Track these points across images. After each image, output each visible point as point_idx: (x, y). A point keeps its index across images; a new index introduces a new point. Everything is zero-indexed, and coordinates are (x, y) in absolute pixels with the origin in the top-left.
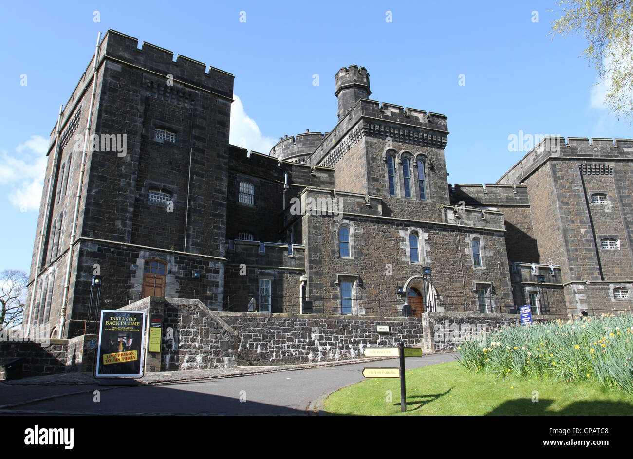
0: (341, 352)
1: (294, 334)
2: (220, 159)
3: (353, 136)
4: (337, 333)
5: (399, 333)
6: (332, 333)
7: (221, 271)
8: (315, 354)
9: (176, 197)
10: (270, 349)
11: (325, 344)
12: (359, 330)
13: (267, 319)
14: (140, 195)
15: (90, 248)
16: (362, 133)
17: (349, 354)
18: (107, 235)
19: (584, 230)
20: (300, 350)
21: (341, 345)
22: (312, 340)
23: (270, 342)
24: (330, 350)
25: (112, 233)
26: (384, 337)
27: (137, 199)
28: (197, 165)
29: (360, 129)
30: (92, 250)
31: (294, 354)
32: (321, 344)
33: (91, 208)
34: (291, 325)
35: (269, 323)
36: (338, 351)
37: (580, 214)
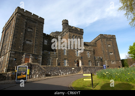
1: (56, 70)
5: (76, 69)
6: (64, 70)
7: (41, 57)
8: (61, 74)
9: (32, 42)
10: (52, 73)
12: (69, 69)
22: (60, 71)
25: (18, 49)
27: (24, 42)
28: (37, 36)
29: (68, 31)
30: (13, 53)
31: (56, 74)
33: (13, 44)
35: (52, 68)
36: (65, 73)
37: (106, 48)
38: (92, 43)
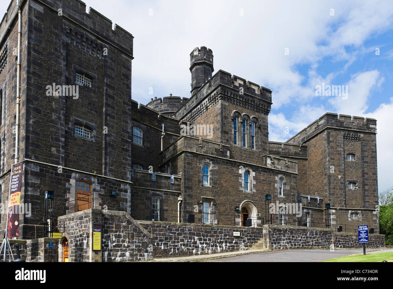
0: (212, 249)
1: (184, 237)
2: (126, 106)
3: (212, 99)
4: (210, 236)
5: (246, 237)
6: (207, 236)
8: (197, 250)
9: (95, 133)
10: (170, 246)
11: (203, 244)
12: (223, 234)
13: (167, 226)
14: (69, 128)
15: (33, 168)
16: (219, 97)
17: (217, 250)
18: (46, 159)
19: (340, 176)
20: (188, 247)
21: (212, 244)
22: (196, 240)
23: (170, 241)
24: (206, 247)
25: (49, 157)
26: (237, 239)
27: (66, 132)
28: (109, 108)
29: (218, 94)
30: (35, 170)
31: (184, 250)
32: (201, 243)
33: (30, 135)
34: (183, 230)
35: (169, 229)
36: (211, 248)
37: (340, 166)
38: (291, 148)
